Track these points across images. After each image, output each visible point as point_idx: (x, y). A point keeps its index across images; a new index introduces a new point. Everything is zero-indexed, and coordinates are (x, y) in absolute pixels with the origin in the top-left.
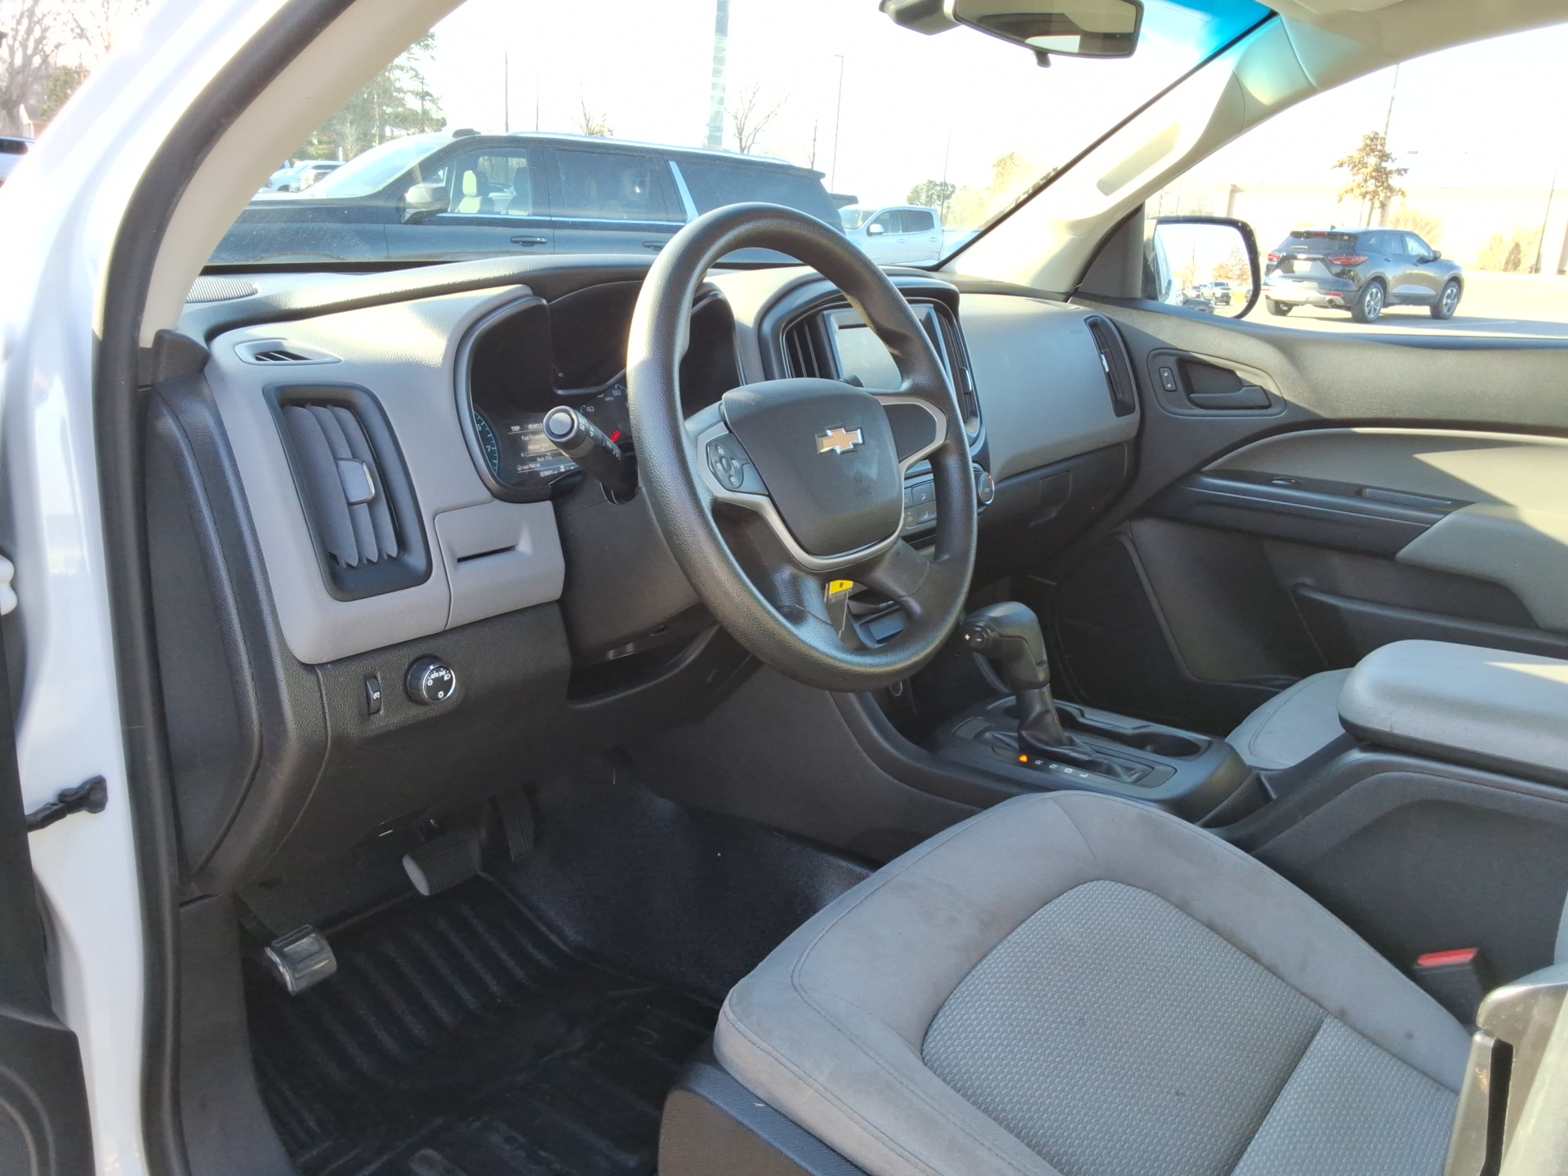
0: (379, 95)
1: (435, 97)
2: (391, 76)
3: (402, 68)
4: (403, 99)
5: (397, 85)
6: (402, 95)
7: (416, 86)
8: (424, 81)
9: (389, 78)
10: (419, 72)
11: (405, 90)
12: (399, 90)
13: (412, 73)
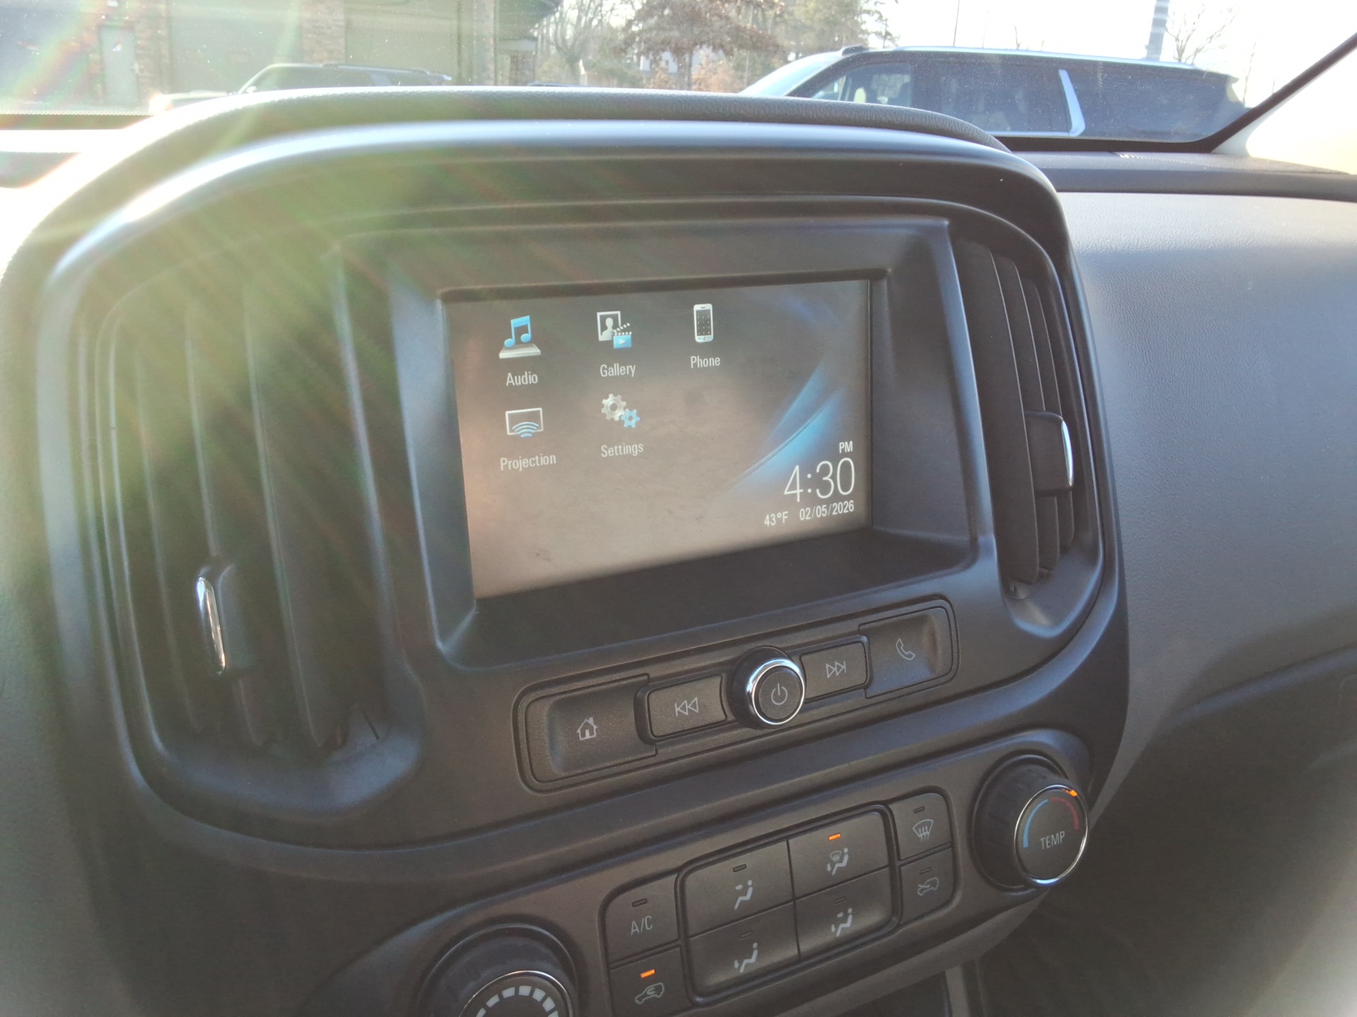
0: (847, 38)
1: (894, 36)
2: (859, 20)
3: (868, 12)
4: (866, 40)
5: (863, 27)
6: (866, 36)
7: (881, 28)
8: (888, 23)
9: (857, 22)
10: (883, 14)
11: (869, 32)
12: (864, 32)
13: (877, 16)
